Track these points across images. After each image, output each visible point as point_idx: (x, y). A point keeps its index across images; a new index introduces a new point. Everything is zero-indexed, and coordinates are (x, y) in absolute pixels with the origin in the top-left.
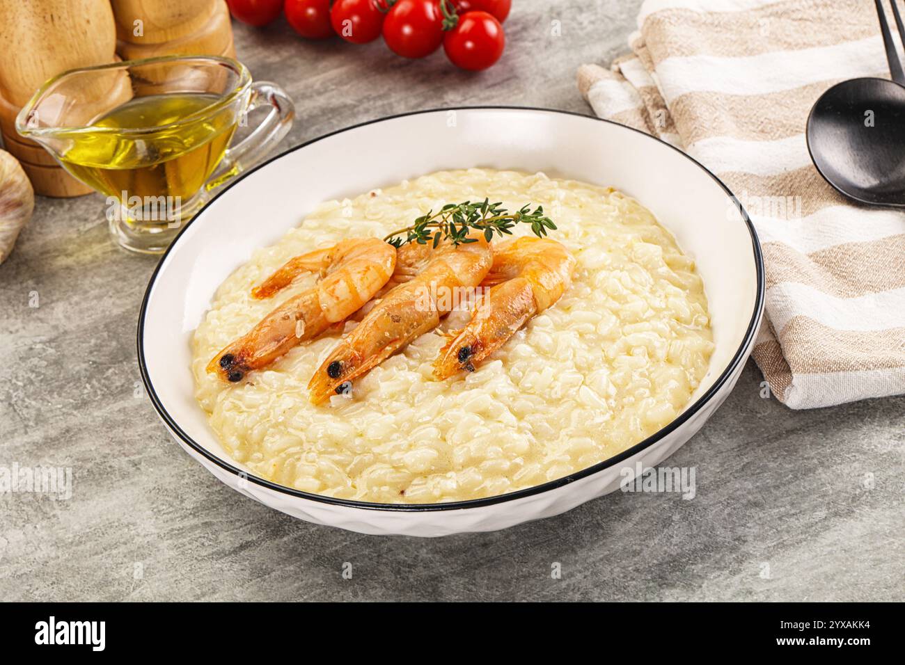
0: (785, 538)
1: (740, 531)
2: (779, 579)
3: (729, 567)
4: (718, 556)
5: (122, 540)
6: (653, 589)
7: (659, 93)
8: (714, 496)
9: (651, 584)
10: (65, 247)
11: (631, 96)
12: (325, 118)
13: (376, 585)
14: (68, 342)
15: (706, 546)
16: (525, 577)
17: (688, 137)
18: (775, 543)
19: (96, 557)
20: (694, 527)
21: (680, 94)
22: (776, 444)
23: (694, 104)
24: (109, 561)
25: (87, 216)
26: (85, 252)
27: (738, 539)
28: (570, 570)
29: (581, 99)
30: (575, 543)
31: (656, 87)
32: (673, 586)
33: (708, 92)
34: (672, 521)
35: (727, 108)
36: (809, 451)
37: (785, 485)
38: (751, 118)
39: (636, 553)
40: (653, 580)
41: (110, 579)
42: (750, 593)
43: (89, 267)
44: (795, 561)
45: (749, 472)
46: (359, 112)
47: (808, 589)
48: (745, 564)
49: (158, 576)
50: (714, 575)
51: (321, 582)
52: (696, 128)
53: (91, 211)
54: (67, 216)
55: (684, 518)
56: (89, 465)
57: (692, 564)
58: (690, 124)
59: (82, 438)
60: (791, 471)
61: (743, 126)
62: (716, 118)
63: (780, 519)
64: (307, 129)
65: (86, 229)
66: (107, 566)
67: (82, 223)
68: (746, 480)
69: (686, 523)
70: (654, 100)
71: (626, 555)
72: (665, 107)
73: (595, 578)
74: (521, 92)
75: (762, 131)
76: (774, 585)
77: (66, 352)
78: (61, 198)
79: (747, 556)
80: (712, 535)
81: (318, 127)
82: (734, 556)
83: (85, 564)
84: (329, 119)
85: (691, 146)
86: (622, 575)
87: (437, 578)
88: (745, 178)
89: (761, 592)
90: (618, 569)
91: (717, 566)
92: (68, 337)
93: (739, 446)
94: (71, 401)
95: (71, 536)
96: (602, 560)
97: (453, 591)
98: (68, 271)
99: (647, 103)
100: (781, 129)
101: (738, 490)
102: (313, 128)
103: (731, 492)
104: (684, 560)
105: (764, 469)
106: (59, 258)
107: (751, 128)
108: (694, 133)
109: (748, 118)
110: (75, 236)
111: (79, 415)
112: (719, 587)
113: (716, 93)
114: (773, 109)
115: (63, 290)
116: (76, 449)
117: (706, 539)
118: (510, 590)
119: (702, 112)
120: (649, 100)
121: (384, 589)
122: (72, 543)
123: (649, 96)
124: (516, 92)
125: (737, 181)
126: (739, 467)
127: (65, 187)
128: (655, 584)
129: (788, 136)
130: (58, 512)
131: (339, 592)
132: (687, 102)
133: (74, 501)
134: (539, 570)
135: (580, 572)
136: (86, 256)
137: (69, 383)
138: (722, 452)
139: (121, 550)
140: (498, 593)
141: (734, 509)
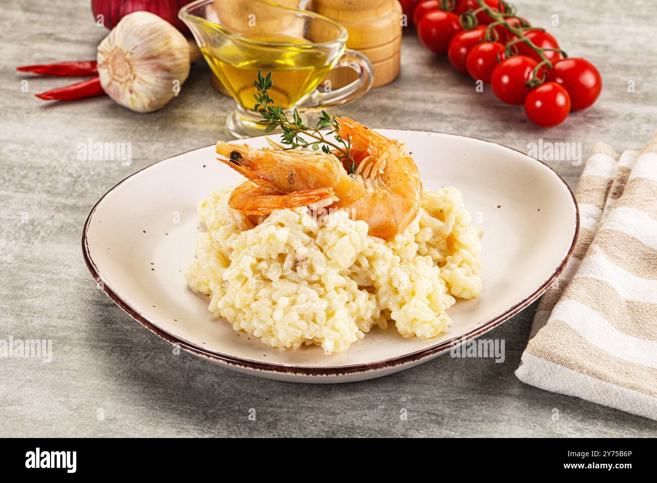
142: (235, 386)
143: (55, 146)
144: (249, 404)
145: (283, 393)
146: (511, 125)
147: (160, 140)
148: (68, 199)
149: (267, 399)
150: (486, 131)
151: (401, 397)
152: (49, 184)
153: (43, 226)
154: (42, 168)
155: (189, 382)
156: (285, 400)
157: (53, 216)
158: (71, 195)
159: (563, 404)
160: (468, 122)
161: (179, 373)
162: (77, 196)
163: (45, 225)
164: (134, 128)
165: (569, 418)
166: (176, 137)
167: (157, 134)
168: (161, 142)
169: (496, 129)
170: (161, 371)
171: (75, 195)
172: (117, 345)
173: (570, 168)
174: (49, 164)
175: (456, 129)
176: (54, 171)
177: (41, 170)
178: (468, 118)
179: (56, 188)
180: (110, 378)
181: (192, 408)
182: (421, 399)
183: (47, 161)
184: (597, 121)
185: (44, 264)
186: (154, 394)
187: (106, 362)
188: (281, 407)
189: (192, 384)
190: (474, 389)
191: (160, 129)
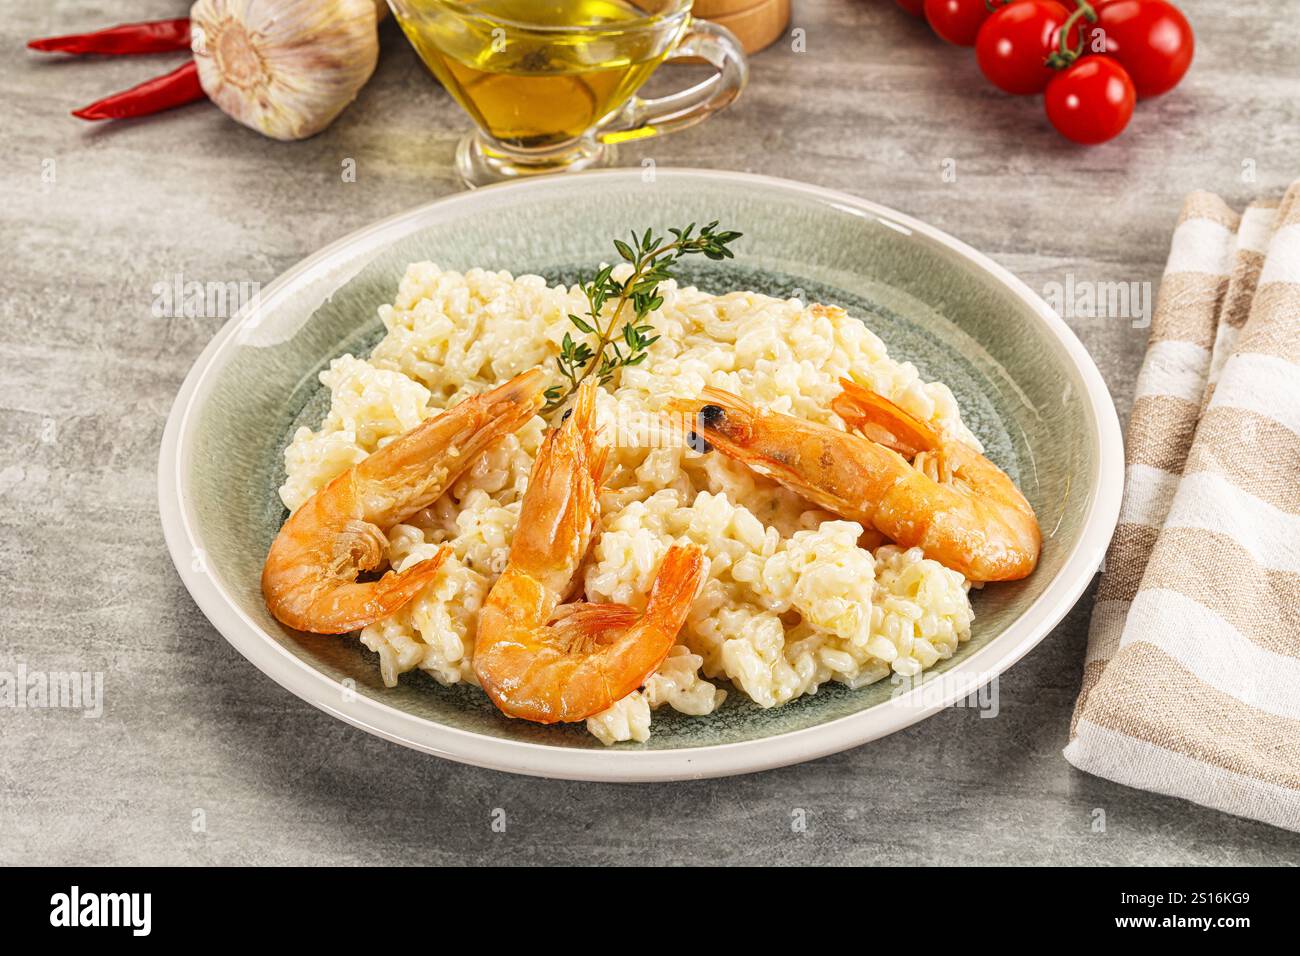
142: (524, 798)
143: (120, 231)
144: (554, 839)
145: (618, 810)
146: (1018, 140)
147: (329, 207)
148: (160, 361)
149: (588, 827)
150: (970, 156)
151: (844, 808)
152: (118, 325)
153: (117, 430)
154: (101, 285)
155: (434, 792)
156: (624, 826)
157: (134, 406)
158: (164, 350)
159: (1156, 811)
160: (933, 134)
161: (414, 772)
162: (178, 353)
163: (120, 428)
164: (275, 180)
165: (1171, 845)
166: (360, 199)
167: (321, 192)
168: (330, 212)
169: (988, 150)
170: (378, 768)
171: (172, 350)
172: (288, 711)
173: (1139, 243)
174: (114, 276)
175: (911, 153)
176: (125, 294)
177: (100, 291)
178: (932, 125)
179: (133, 334)
180: (280, 791)
181: (445, 854)
182: (885, 813)
183: (109, 270)
184: (1186, 121)
185: (127, 522)
186: (369, 824)
187: (268, 753)
188: (617, 843)
189: (441, 797)
190: (984, 784)
191: (326, 180)
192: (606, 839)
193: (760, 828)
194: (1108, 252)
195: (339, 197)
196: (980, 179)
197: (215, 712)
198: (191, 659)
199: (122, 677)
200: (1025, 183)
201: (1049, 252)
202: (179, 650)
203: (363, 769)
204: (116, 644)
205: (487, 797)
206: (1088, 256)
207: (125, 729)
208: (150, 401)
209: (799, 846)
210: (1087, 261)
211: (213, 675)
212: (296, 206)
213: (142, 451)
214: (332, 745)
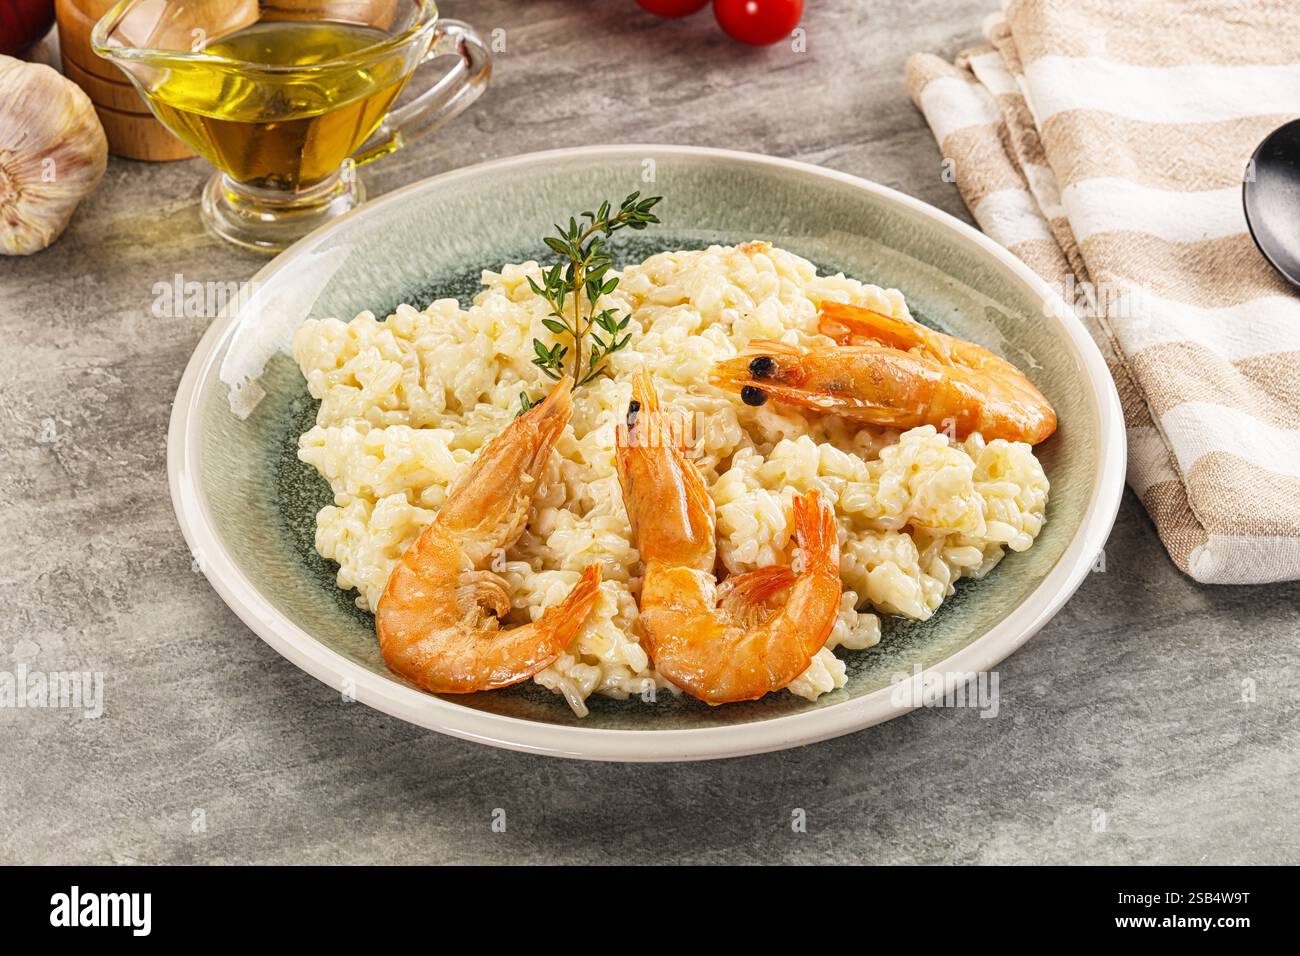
0: (1177, 767)
1: (1112, 750)
2: (1165, 826)
3: (1094, 801)
4: (1079, 782)
5: (207, 666)
6: (982, 819)
7: (1026, 106)
8: (1077, 696)
9: (979, 812)
10: (142, 233)
11: (985, 106)
12: (532, 89)
13: (577, 771)
14: (140, 369)
15: (1062, 766)
16: (794, 783)
17: (1067, 174)
18: (1162, 773)
19: (169, 685)
20: (1046, 737)
21: (1060, 110)
22: (1170, 630)
23: (1079, 128)
24: (187, 693)
25: (175, 192)
26: (171, 243)
27: (1109, 761)
28: (861, 780)
29: (908, 102)
30: (871, 743)
31: (1022, 97)
32: (1011, 817)
33: (1100, 113)
34: (1014, 724)
35: (1125, 137)
36: (1218, 644)
37: (1181, 690)
38: (1158, 157)
39: (958, 765)
40: (982, 806)
41: (187, 719)
42: (1124, 841)
43: (175, 265)
44: (1191, 802)
45: (1129, 666)
46: (580, 85)
47: (1208, 843)
48: (1118, 798)
49: (257, 722)
50: (1071, 808)
51: (496, 756)
52: (1079, 162)
53: (182, 185)
54: (147, 189)
55: (1031, 723)
56: (164, 553)
57: (1040, 789)
58: (1070, 155)
59: (155, 513)
60: (1191, 671)
61: (1146, 166)
62: (1109, 150)
63: (1172, 738)
64: (503, 101)
65: (173, 210)
66: (184, 699)
67: (169, 201)
68: (1124, 677)
69: (1033, 730)
70: (1019, 115)
71: (943, 766)
72: (1034, 127)
73: (898, 796)
74: (821, 83)
75: (1174, 178)
76: (1160, 833)
77: (136, 385)
78: (139, 161)
79: (1121, 787)
80: (1072, 751)
81: (520, 99)
82: (1102, 784)
83: (152, 693)
84: (536, 90)
85: (1070, 187)
86: (936, 795)
87: (665, 771)
88: (1146, 241)
89: (1140, 841)
90: (932, 786)
91: (1076, 795)
92: (140, 363)
93: (1117, 627)
94: (141, 457)
95: (133, 650)
96: (907, 770)
97: (689, 793)
98: (144, 268)
99: (1008, 118)
100: (1201, 178)
101: (1112, 690)
102: (513, 102)
103: (1102, 691)
104: (1029, 782)
105: (1152, 664)
106: (132, 248)
107: (1158, 170)
108: (1075, 171)
109: (1153, 157)
110: (156, 218)
111: (151, 479)
112: (1078, 826)
113: (1111, 115)
114: (1191, 147)
115: (135, 294)
116: (143, 528)
117: (1061, 755)
118: (773, 799)
119: (1088, 138)
120: (1011, 114)
121: (587, 779)
122: (134, 660)
123: (1011, 109)
124: (812, 82)
125: (1135, 245)
126: (1114, 658)
127: (147, 146)
128: (985, 813)
129: (1212, 189)
130: (116, 615)
131: (521, 774)
132: (1068, 123)
133: (139, 602)
134: (816, 776)
135: (876, 785)
136: (172, 249)
137: (138, 430)
138: (1090, 634)
139: (204, 679)
140: (754, 803)
141: (1106, 717)
192: (850, 787)
193: (975, 731)
194: (858, 135)
195: (123, 292)
196: (695, 103)
197: (405, 801)
198: (342, 761)
199: (291, 800)
200: (737, 96)
201: (808, 149)
202: (323, 757)
203: (584, 803)
204: (259, 773)
205: (714, 789)
206: (844, 143)
207: (335, 846)
208: (101, 537)
209: (1019, 734)
210: (846, 148)
211: (374, 768)
212: (90, 312)
213: (134, 586)
214: (538, 792)
